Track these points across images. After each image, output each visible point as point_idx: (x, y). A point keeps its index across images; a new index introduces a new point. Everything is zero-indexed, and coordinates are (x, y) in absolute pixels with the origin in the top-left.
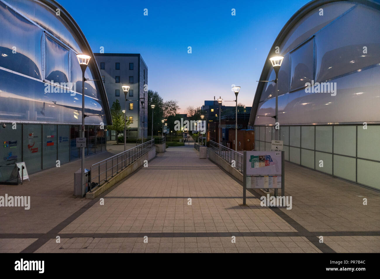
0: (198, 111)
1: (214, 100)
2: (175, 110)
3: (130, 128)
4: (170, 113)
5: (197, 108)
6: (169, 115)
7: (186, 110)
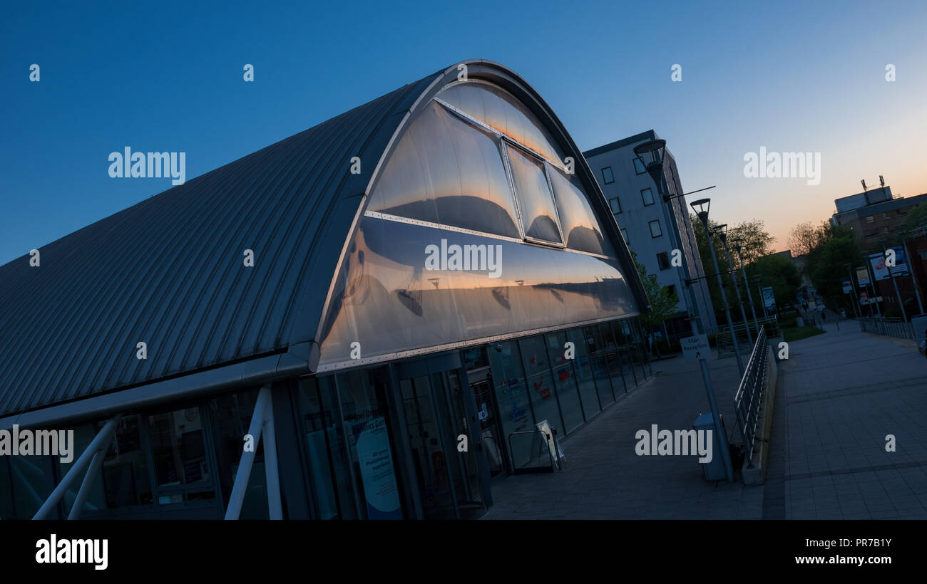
0: (827, 232)
1: (864, 191)
2: (761, 244)
3: (679, 312)
4: (749, 256)
5: (822, 225)
6: (746, 262)
7: (792, 237)
